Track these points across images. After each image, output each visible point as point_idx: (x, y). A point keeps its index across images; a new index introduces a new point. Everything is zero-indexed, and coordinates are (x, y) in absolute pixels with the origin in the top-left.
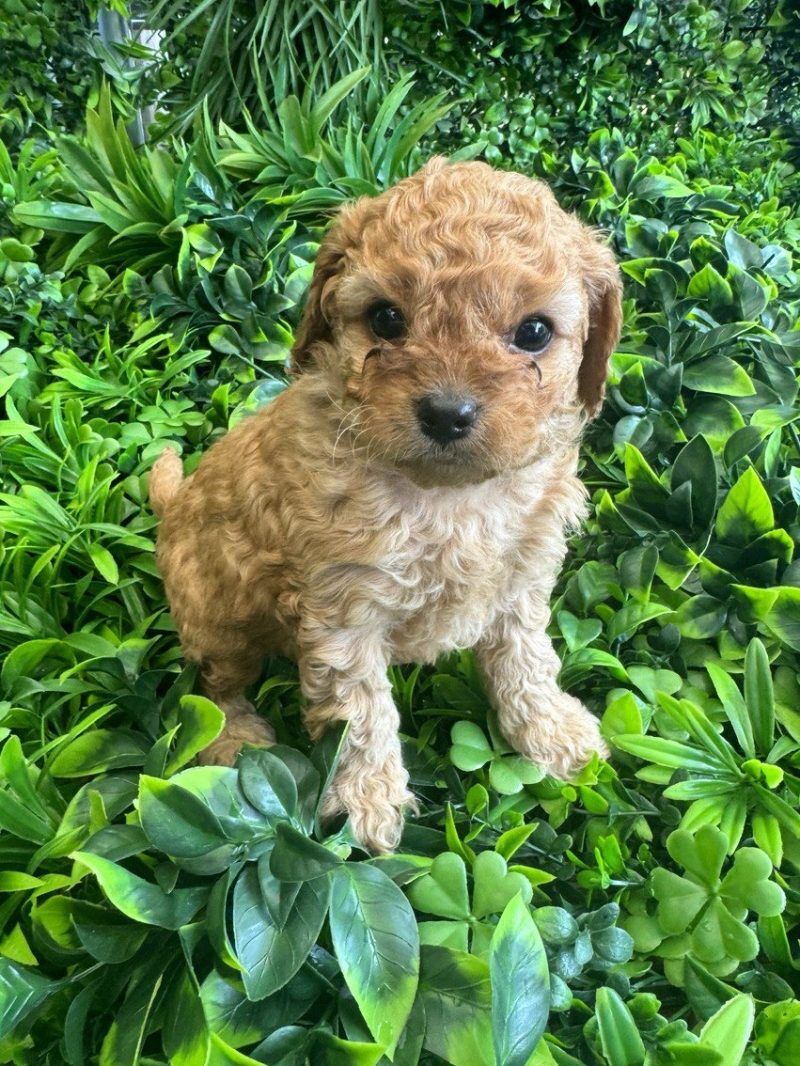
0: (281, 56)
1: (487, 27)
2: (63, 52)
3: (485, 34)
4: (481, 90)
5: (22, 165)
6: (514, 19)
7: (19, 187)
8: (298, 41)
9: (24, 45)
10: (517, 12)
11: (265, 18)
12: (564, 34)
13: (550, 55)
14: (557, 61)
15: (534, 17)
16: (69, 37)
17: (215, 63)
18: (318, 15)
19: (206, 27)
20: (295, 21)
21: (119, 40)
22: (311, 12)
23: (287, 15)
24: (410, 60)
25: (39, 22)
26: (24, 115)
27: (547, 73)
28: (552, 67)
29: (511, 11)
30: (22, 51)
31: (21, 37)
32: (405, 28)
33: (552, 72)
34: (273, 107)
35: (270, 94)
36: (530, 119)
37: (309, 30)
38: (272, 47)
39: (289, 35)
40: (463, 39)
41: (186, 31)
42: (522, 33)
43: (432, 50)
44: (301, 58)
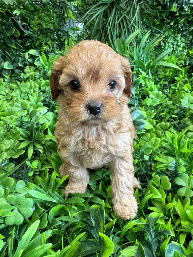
0: (115, 28)
1: (169, 17)
2: (59, 30)
3: (169, 19)
4: (166, 34)
5: (50, 61)
6: (177, 15)
7: (49, 67)
8: (119, 24)
9: (49, 29)
10: (178, 13)
11: (111, 18)
12: (190, 18)
13: (186, 23)
14: (188, 25)
15: (183, 14)
16: (60, 26)
17: (97, 31)
18: (125, 17)
19: (95, 22)
20: (118, 19)
21: (72, 27)
22: (123, 16)
23: (117, 18)
24: (148, 27)
25: (53, 23)
26: (49, 47)
27: (185, 28)
28: (186, 26)
29: (176, 12)
30: (49, 31)
31: (49, 27)
32: (147, 19)
33: (186, 28)
34: (112, 41)
35: (112, 38)
36: (180, 41)
37: (122, 21)
38: (112, 26)
39: (117, 23)
40: (163, 21)
41: (90, 23)
42: (178, 18)
43: (154, 24)
44: (120, 28)
